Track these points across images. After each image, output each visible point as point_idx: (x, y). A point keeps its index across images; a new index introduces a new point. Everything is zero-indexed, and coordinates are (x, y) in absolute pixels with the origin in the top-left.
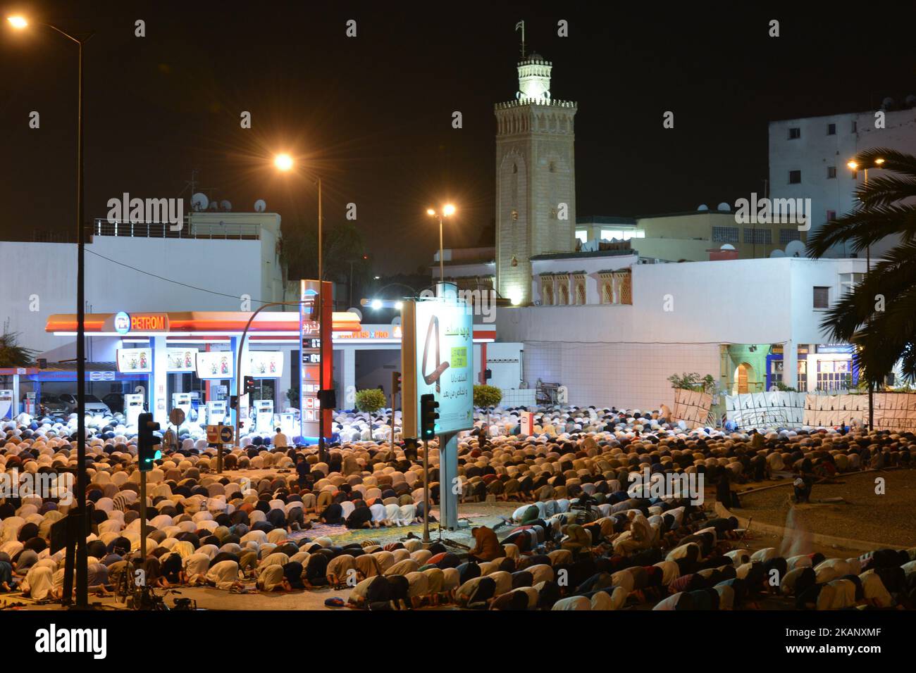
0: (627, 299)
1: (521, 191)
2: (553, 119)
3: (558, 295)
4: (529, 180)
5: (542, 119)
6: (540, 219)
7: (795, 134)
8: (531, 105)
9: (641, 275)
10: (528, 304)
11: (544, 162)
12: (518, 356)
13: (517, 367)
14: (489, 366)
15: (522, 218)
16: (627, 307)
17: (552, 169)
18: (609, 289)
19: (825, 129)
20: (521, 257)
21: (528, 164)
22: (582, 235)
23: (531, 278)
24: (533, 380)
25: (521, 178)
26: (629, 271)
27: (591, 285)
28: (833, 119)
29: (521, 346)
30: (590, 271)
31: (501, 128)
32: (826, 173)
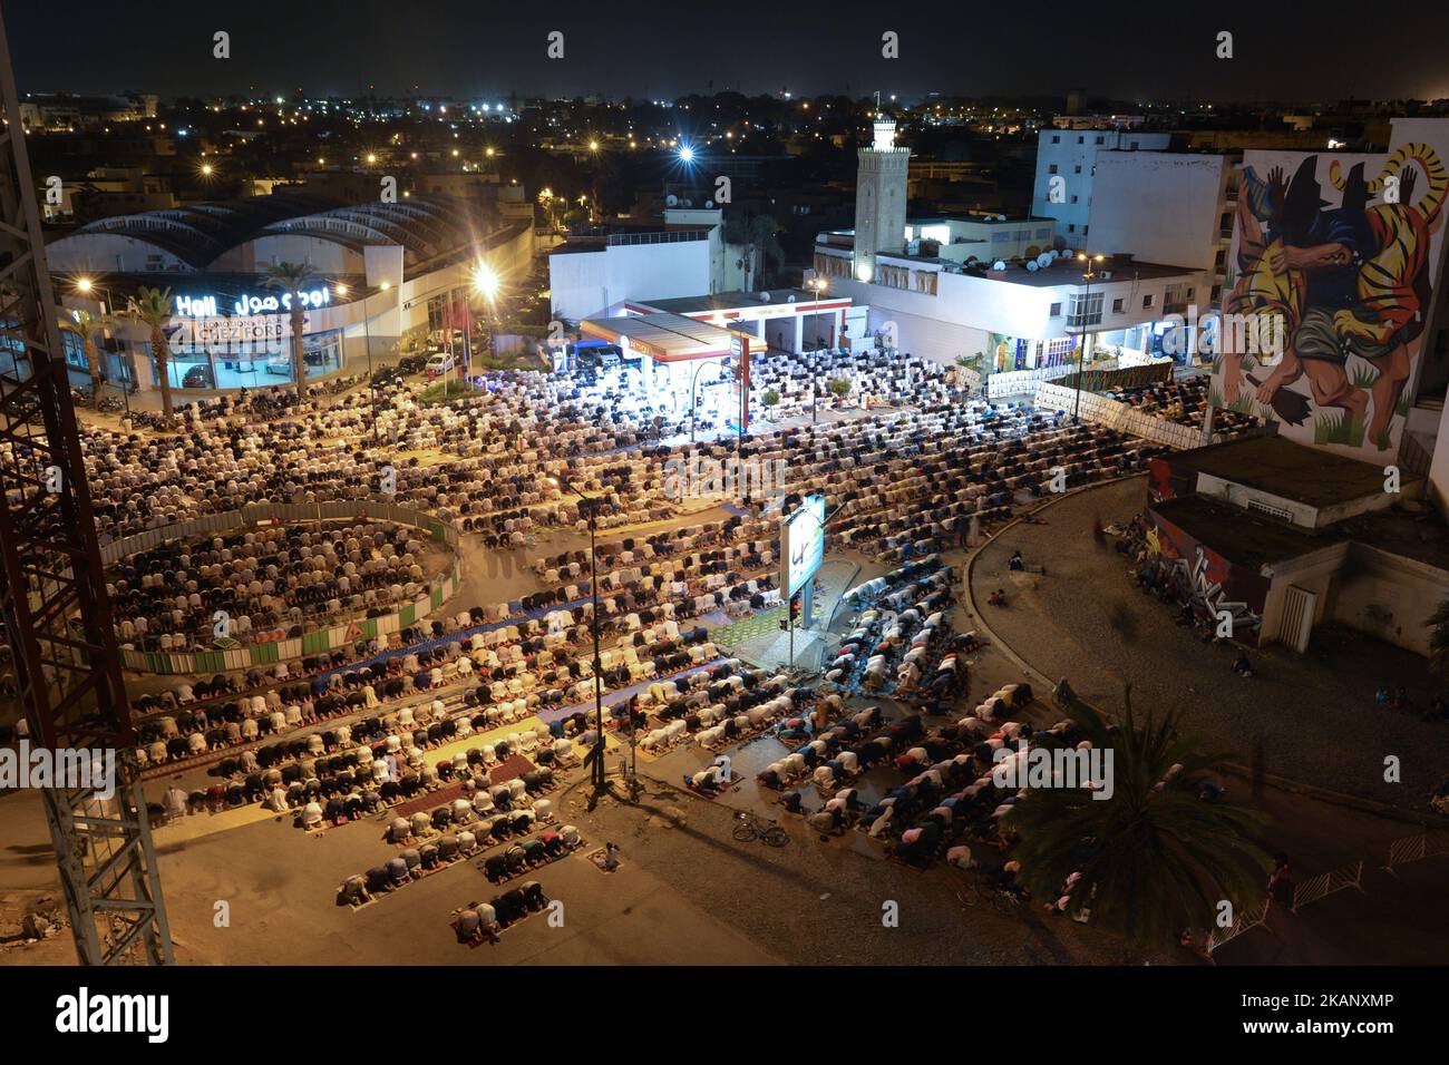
0: (933, 292)
1: (872, 209)
2: (895, 162)
3: (891, 280)
4: (877, 204)
5: (888, 161)
6: (883, 228)
7: (1056, 140)
8: (879, 154)
9: (945, 279)
10: (872, 282)
11: (887, 190)
12: (865, 314)
13: (864, 320)
14: (847, 323)
15: (871, 226)
16: (932, 297)
17: (892, 194)
18: (923, 282)
19: (1077, 140)
20: (870, 251)
21: (877, 192)
22: (909, 232)
23: (875, 265)
24: (873, 331)
25: (872, 200)
26: (936, 273)
27: (912, 278)
28: (1083, 134)
29: (867, 308)
30: (912, 268)
31: (861, 164)
32: (1074, 169)
